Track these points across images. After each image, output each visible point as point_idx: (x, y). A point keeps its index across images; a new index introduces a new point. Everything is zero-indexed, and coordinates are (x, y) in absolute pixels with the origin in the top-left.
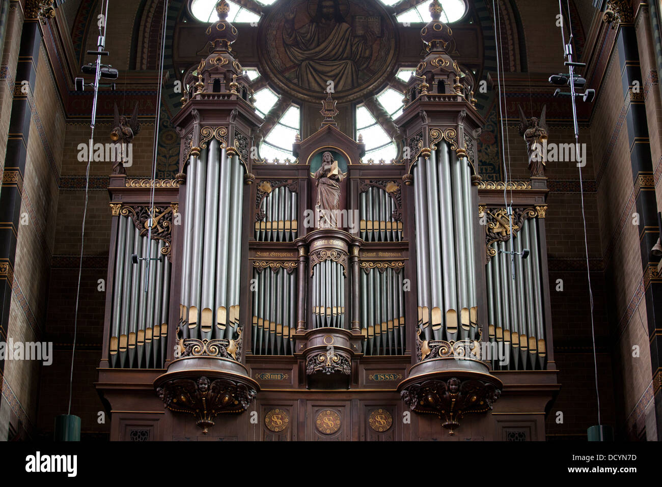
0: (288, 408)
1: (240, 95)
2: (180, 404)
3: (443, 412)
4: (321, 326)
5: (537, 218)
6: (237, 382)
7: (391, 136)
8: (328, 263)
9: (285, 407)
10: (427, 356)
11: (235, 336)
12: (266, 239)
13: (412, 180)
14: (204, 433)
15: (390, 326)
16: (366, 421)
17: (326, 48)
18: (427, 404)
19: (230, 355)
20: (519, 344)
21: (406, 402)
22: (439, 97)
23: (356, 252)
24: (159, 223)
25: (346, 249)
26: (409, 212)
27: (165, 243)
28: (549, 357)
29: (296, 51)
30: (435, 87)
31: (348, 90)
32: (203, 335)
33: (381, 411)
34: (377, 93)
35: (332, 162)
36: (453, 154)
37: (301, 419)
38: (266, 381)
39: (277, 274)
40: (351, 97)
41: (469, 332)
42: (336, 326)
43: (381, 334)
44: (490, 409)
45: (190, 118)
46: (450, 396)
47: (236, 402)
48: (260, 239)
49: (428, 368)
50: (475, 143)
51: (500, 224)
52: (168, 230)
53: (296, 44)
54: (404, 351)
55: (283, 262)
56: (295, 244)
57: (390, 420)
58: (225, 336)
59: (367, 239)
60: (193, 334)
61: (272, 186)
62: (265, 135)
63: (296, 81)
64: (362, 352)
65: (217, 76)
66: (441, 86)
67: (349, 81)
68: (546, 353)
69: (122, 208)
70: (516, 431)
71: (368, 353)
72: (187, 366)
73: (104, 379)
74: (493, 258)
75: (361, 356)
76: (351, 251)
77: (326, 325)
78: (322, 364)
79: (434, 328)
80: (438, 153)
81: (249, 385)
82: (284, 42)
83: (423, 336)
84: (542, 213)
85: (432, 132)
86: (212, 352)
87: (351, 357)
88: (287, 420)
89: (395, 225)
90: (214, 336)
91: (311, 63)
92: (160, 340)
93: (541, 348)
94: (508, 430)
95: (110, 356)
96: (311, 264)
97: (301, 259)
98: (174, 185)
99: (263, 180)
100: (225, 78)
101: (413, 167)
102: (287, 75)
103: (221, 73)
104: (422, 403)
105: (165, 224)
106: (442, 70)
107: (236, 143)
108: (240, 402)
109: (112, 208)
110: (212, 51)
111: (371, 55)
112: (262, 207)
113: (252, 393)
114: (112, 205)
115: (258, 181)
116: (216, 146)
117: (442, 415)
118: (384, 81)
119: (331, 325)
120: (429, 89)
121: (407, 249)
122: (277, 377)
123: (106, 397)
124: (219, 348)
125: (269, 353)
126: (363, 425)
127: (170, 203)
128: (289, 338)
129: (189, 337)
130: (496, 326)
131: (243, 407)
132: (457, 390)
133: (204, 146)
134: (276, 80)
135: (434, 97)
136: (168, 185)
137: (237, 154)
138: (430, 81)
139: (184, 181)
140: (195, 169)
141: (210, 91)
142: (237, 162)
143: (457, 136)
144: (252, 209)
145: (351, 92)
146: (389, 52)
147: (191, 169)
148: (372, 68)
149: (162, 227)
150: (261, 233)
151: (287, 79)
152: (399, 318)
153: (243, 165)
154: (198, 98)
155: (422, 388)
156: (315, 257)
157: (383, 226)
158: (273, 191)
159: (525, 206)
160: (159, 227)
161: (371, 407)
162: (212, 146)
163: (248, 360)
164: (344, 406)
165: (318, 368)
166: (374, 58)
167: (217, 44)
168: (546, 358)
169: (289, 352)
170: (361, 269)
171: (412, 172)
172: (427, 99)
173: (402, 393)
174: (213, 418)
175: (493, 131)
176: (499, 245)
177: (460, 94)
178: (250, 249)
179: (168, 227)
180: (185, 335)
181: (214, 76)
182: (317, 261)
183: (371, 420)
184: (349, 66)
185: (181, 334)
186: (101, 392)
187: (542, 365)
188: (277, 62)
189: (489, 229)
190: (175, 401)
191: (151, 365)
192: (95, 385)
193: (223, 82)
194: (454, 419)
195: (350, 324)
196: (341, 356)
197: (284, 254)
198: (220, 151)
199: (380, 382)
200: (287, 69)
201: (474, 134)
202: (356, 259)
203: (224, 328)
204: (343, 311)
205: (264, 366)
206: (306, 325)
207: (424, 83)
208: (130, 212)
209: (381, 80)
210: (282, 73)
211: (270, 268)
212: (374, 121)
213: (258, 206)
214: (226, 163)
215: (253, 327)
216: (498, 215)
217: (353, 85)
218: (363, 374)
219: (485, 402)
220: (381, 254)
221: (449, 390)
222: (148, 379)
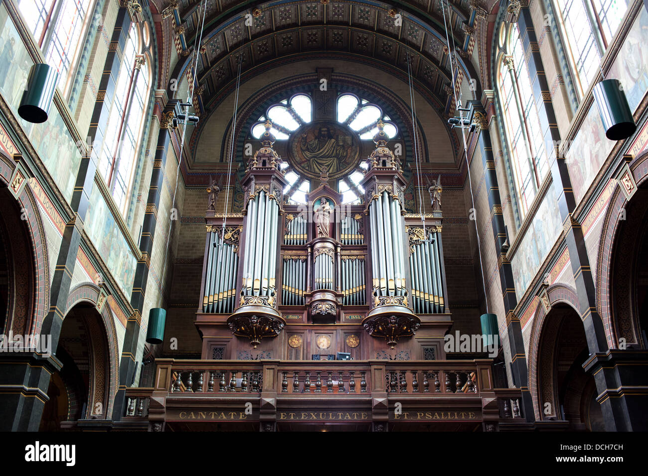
0: (302, 334)
1: (277, 168)
2: (241, 331)
3: (388, 336)
4: (319, 288)
5: (437, 232)
6: (273, 319)
7: (358, 196)
8: (324, 255)
9: (300, 334)
10: (378, 305)
11: (273, 295)
12: (290, 244)
13: (369, 212)
14: (255, 348)
15: (358, 290)
16: (345, 342)
17: (323, 152)
18: (379, 331)
19: (269, 305)
20: (429, 299)
21: (367, 330)
22: (383, 169)
23: (339, 249)
24: (232, 236)
25: (333, 248)
26: (367, 229)
27: (235, 246)
28: (446, 306)
29: (308, 153)
30: (381, 164)
31: (335, 173)
32: (255, 293)
33: (353, 336)
34: (350, 174)
35: (326, 203)
36: (391, 198)
37: (309, 341)
38: (289, 319)
39: (296, 262)
40: (336, 176)
41: (401, 292)
42: (328, 288)
43: (353, 294)
44: (414, 334)
45: (250, 180)
46: (391, 326)
47: (273, 331)
48: (287, 244)
49: (379, 311)
50: (402, 193)
51: (417, 236)
52: (237, 240)
53: (308, 150)
54: (366, 303)
55: (299, 256)
56: (306, 246)
57: (358, 341)
58: (267, 294)
59: (345, 243)
60: (250, 293)
61: (294, 216)
62: (291, 196)
63: (307, 168)
64: (343, 303)
65: (264, 158)
66: (384, 163)
67: (335, 168)
68: (444, 304)
69: (212, 228)
70: (429, 347)
71: (346, 304)
72: (246, 310)
73: (199, 319)
74: (413, 254)
75: (342, 306)
76: (336, 249)
77: (322, 288)
78: (321, 309)
79: (382, 290)
80: (383, 197)
81: (280, 321)
82: (301, 149)
83: (375, 294)
84: (440, 230)
85: (380, 186)
86: (259, 303)
87: (337, 306)
88: (301, 341)
89: (359, 236)
90: (261, 294)
91: (315, 159)
92: (231, 298)
93: (441, 302)
94: (424, 347)
95: (203, 307)
96: (315, 256)
97: (309, 254)
98: (241, 216)
99: (289, 213)
100: (269, 159)
101: (369, 205)
102: (302, 165)
103: (266, 157)
104: (376, 331)
105: (235, 236)
106: (384, 155)
107: (274, 193)
108: (274, 330)
109: (207, 228)
110: (262, 147)
111: (347, 155)
112: (288, 228)
113: (282, 326)
114: (207, 226)
115: (286, 214)
116: (264, 194)
117: (387, 338)
118: (354, 168)
119: (325, 288)
120: (377, 165)
121: (367, 249)
122: (295, 317)
123: (200, 329)
124: (263, 300)
125: (291, 304)
126: (343, 344)
127: (238, 225)
128: (302, 297)
129: (247, 294)
130: (416, 290)
131: (276, 333)
132: (395, 323)
133: (258, 194)
134: (297, 168)
135: (380, 168)
136: (238, 216)
137: (275, 199)
138: (378, 160)
139: (246, 213)
140: (252, 207)
141: (261, 166)
142: (275, 203)
143: (393, 189)
144: (283, 228)
145: (336, 174)
146: (356, 154)
147: (250, 207)
148: (347, 161)
149: (234, 238)
150: (287, 241)
151: (303, 167)
152: (362, 285)
153: (278, 205)
154: (255, 169)
155: (376, 322)
156: (316, 252)
157: (353, 237)
158: (294, 219)
159: (430, 226)
160: (232, 238)
161: (347, 334)
162: (262, 194)
163: (280, 308)
164: (332, 333)
165: (318, 312)
166: (348, 156)
167: (265, 144)
168: (444, 307)
169: (302, 304)
170: (341, 259)
171: (369, 209)
172: (376, 170)
173: (365, 325)
174: (260, 340)
175: (411, 193)
176: (416, 247)
177: (394, 167)
178: (282, 249)
179: (237, 238)
180: (245, 294)
181: (262, 159)
182: (317, 254)
183: (347, 341)
184: (335, 161)
185: (242, 294)
186: (198, 327)
187: (442, 311)
188: (298, 159)
189: (411, 238)
190: (238, 330)
191: (226, 311)
192: (194, 322)
193: (267, 161)
194: (393, 340)
195: (336, 288)
196: (331, 305)
197: (300, 252)
198: (265, 197)
199: (352, 320)
200: (303, 162)
201: (402, 189)
202: (339, 254)
203: (267, 290)
204: (332, 281)
205: (288, 311)
206: (312, 288)
207: (375, 162)
208: (217, 230)
209: (352, 167)
210: (300, 164)
211: (292, 259)
212: (349, 188)
213: (286, 226)
214: (269, 203)
215: (283, 291)
216: (416, 231)
217: (337, 170)
218: (343, 316)
219: (411, 330)
220: (352, 251)
221: (391, 323)
222: (223, 319)
